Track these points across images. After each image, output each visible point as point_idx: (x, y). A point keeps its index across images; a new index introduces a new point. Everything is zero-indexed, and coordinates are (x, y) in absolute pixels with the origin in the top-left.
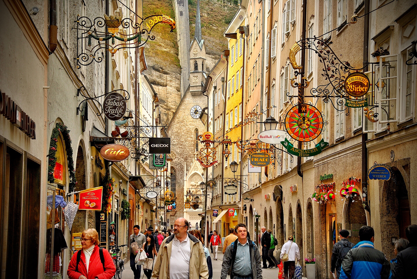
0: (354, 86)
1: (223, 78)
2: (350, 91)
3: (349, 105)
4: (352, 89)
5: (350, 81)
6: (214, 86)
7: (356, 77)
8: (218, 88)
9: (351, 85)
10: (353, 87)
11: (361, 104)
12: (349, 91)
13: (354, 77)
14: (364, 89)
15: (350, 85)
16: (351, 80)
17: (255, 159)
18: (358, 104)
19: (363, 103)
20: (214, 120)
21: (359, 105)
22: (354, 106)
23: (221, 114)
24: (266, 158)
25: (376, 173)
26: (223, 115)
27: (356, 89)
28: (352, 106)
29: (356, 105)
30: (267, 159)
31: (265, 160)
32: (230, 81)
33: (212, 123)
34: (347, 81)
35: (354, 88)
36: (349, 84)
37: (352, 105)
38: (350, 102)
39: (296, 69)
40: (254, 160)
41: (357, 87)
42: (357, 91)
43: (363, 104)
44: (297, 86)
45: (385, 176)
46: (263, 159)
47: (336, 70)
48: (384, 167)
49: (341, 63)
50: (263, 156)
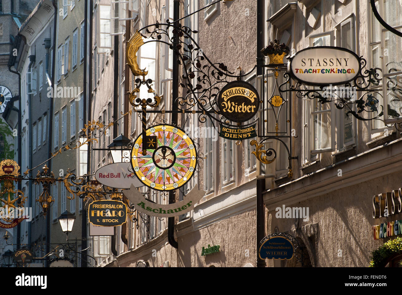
0: (233, 103)
1: (48, 41)
2: (227, 112)
3: (226, 136)
4: (231, 109)
5: (227, 96)
6: (30, 54)
7: (238, 88)
8: (38, 60)
9: (229, 102)
10: (232, 105)
11: (246, 133)
12: (225, 111)
13: (234, 89)
14: (250, 109)
15: (227, 102)
16: (228, 94)
17: (98, 212)
18: (241, 133)
19: (248, 132)
20: (32, 123)
21: (243, 136)
22: (234, 137)
23: (45, 114)
24: (117, 210)
25: (272, 248)
26: (49, 114)
27: (238, 109)
28: (231, 137)
29: (237, 136)
30: (120, 212)
31: (116, 213)
32: (61, 48)
33: (27, 129)
34: (223, 96)
35: (234, 107)
36: (225, 100)
37: (231, 135)
38: (228, 130)
39: (138, 75)
40: (95, 214)
41: (238, 105)
42: (240, 111)
43: (249, 134)
44: (140, 104)
45: (285, 253)
46: (114, 212)
47: (204, 77)
48: (284, 238)
49: (212, 65)
50: (113, 207)
